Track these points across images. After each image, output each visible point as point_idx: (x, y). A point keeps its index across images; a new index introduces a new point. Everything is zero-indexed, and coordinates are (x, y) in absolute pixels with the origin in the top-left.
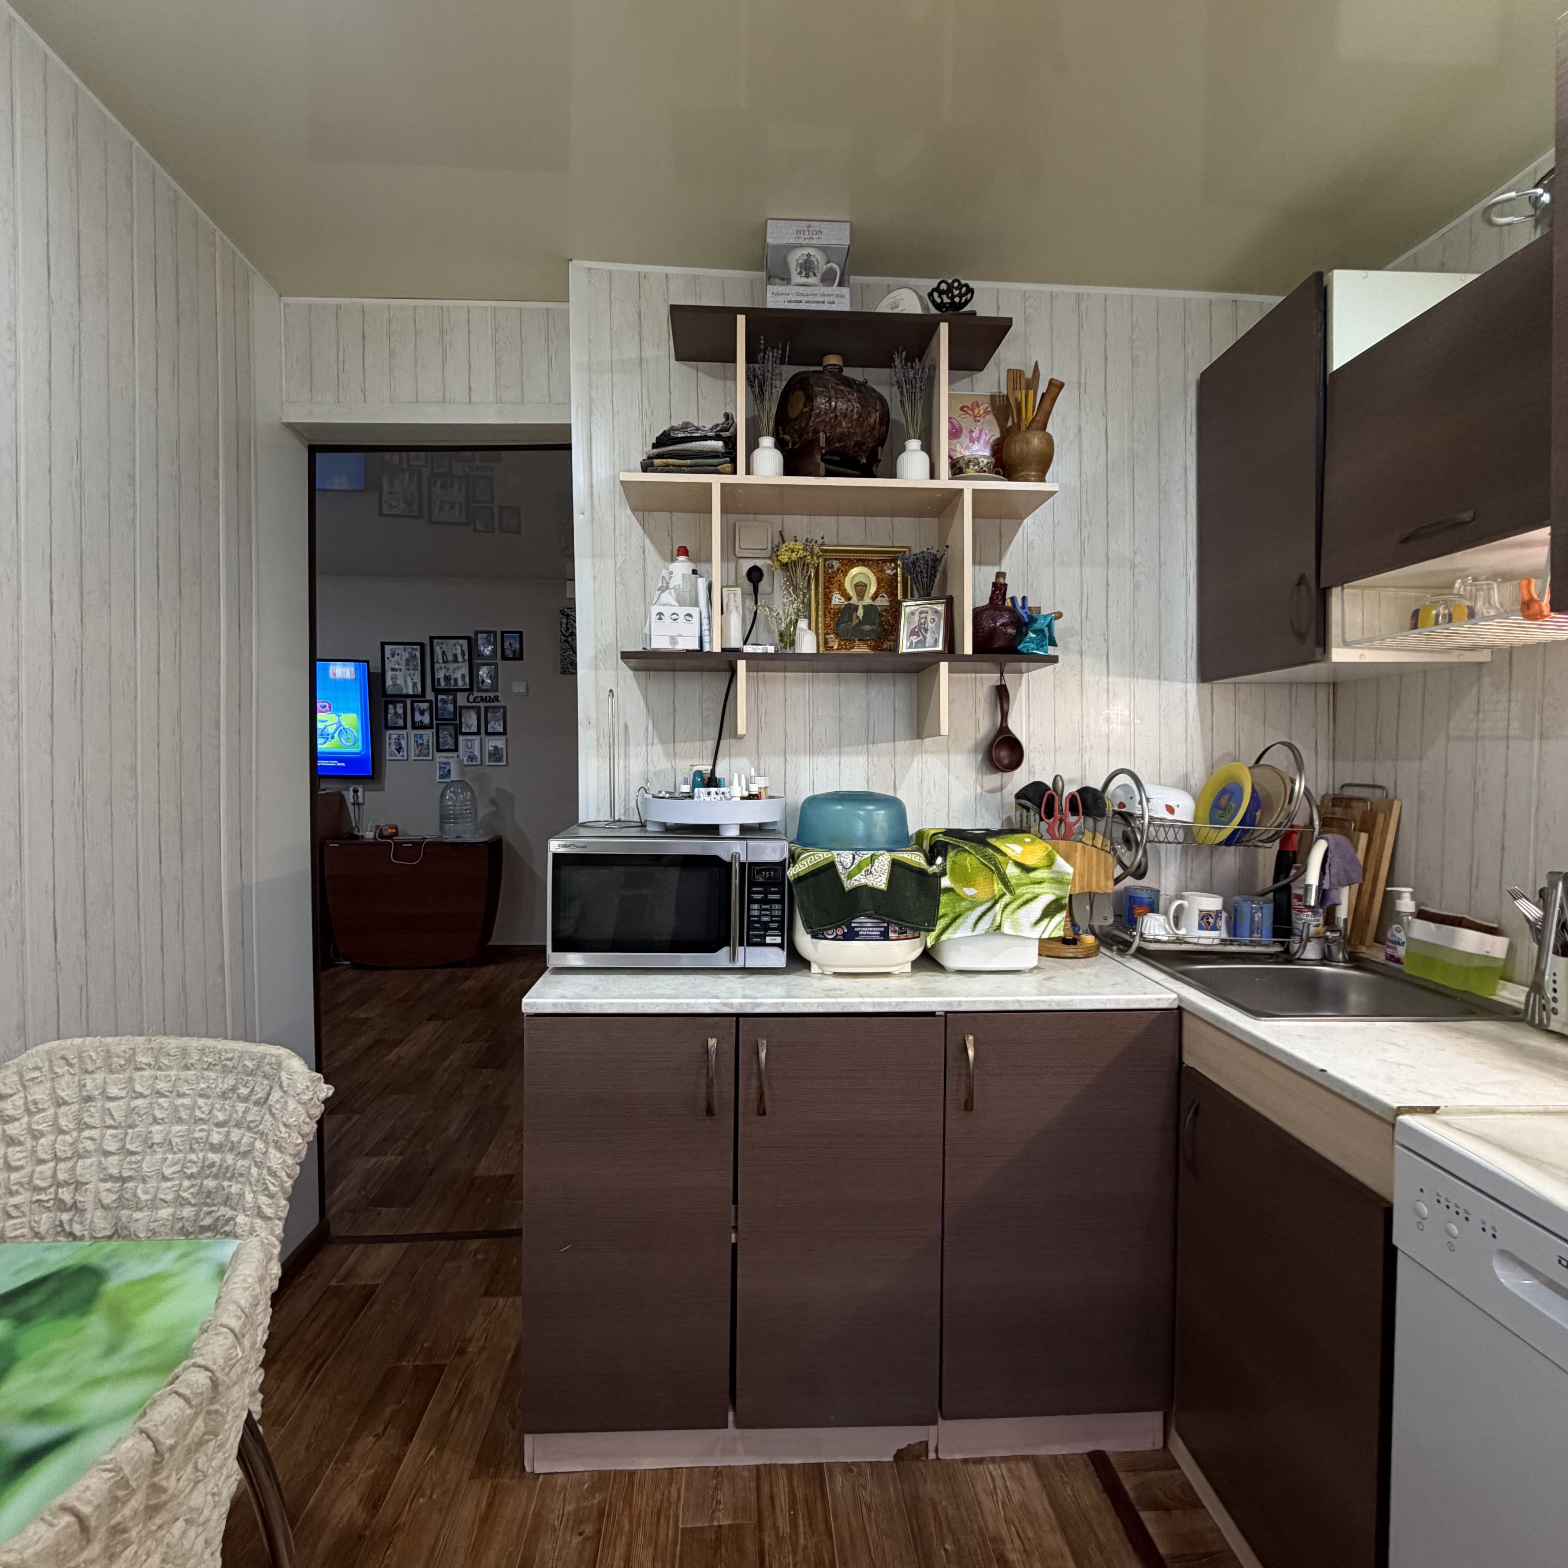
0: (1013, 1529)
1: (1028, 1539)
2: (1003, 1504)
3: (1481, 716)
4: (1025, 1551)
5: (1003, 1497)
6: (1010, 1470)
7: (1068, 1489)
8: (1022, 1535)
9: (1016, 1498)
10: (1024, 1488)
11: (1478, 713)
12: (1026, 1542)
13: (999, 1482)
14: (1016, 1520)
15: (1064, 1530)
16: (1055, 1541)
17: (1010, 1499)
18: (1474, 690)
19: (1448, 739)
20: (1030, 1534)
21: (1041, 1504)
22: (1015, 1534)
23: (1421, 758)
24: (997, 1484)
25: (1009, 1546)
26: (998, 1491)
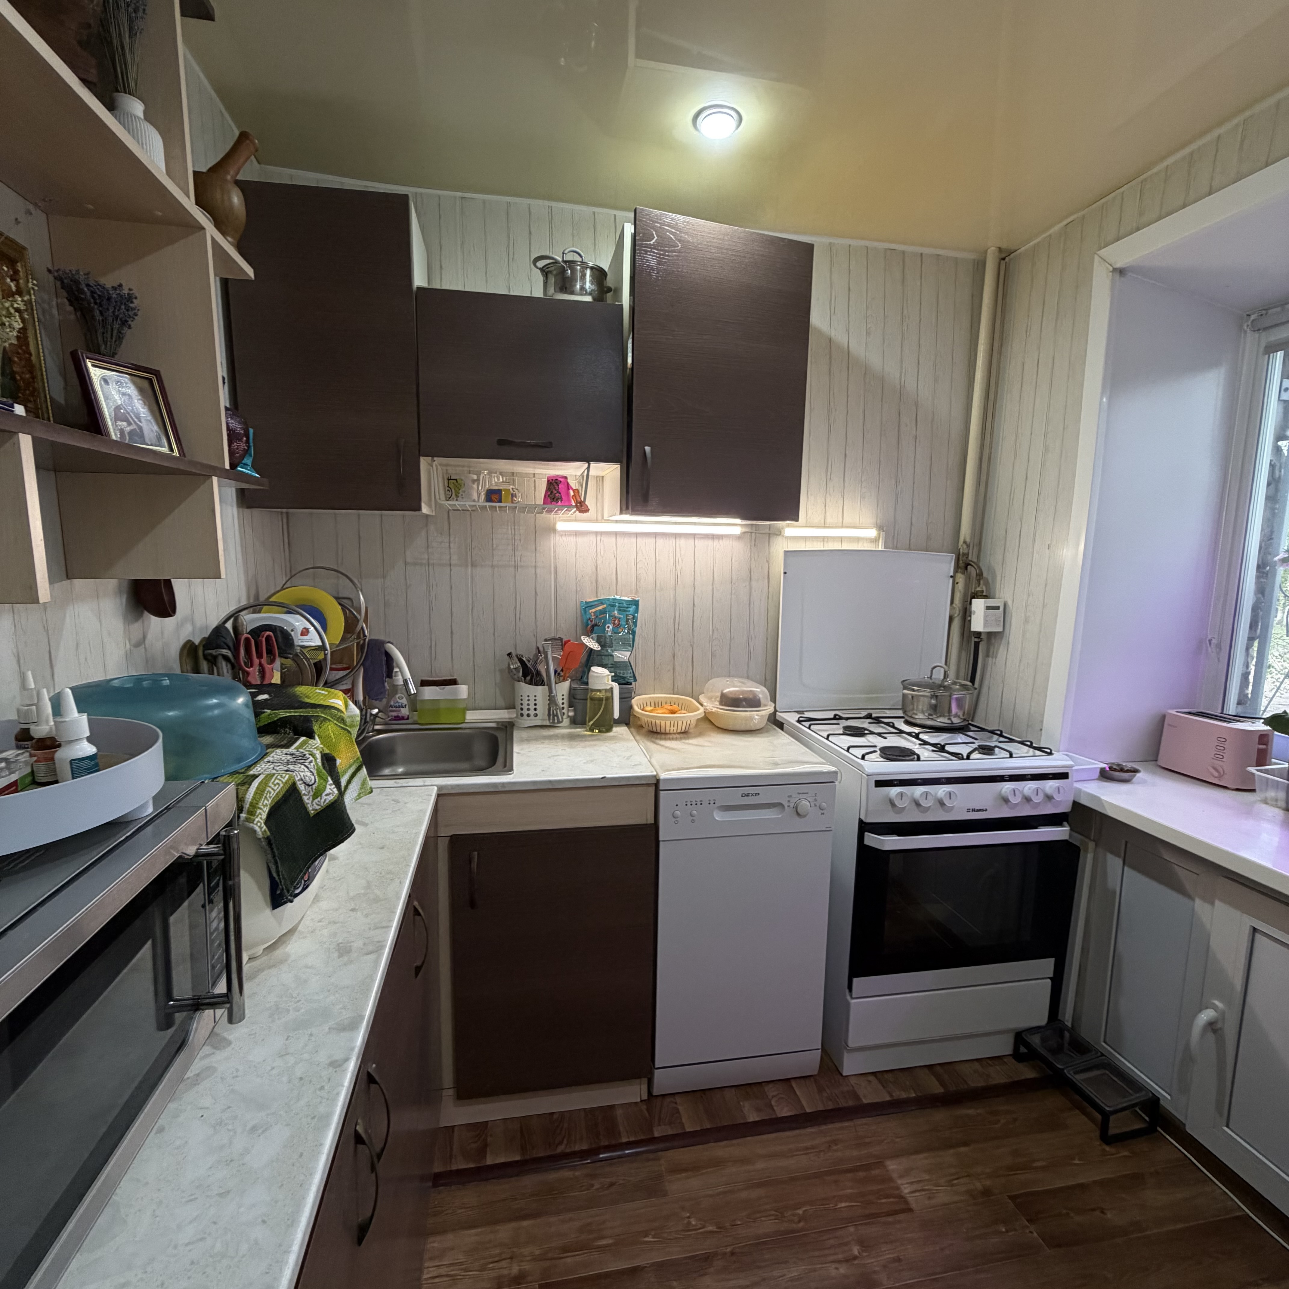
0: (491, 1265)
1: (500, 1254)
2: (466, 1270)
3: (430, 550)
4: (511, 1258)
5: (459, 1270)
6: (431, 1259)
7: (460, 1211)
8: (496, 1259)
9: (461, 1258)
10: (453, 1249)
11: (428, 547)
12: (504, 1256)
13: (443, 1271)
14: (482, 1262)
15: (496, 1222)
16: (504, 1232)
17: (461, 1263)
18: (423, 533)
19: (406, 563)
20: (497, 1251)
21: (470, 1237)
22: (495, 1264)
23: (384, 577)
24: (444, 1273)
25: (505, 1272)
26: (452, 1273)
